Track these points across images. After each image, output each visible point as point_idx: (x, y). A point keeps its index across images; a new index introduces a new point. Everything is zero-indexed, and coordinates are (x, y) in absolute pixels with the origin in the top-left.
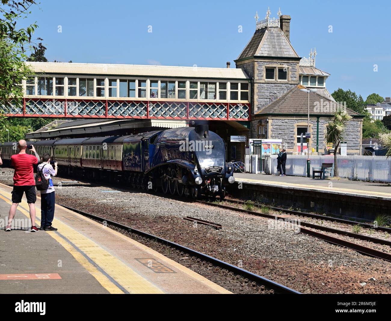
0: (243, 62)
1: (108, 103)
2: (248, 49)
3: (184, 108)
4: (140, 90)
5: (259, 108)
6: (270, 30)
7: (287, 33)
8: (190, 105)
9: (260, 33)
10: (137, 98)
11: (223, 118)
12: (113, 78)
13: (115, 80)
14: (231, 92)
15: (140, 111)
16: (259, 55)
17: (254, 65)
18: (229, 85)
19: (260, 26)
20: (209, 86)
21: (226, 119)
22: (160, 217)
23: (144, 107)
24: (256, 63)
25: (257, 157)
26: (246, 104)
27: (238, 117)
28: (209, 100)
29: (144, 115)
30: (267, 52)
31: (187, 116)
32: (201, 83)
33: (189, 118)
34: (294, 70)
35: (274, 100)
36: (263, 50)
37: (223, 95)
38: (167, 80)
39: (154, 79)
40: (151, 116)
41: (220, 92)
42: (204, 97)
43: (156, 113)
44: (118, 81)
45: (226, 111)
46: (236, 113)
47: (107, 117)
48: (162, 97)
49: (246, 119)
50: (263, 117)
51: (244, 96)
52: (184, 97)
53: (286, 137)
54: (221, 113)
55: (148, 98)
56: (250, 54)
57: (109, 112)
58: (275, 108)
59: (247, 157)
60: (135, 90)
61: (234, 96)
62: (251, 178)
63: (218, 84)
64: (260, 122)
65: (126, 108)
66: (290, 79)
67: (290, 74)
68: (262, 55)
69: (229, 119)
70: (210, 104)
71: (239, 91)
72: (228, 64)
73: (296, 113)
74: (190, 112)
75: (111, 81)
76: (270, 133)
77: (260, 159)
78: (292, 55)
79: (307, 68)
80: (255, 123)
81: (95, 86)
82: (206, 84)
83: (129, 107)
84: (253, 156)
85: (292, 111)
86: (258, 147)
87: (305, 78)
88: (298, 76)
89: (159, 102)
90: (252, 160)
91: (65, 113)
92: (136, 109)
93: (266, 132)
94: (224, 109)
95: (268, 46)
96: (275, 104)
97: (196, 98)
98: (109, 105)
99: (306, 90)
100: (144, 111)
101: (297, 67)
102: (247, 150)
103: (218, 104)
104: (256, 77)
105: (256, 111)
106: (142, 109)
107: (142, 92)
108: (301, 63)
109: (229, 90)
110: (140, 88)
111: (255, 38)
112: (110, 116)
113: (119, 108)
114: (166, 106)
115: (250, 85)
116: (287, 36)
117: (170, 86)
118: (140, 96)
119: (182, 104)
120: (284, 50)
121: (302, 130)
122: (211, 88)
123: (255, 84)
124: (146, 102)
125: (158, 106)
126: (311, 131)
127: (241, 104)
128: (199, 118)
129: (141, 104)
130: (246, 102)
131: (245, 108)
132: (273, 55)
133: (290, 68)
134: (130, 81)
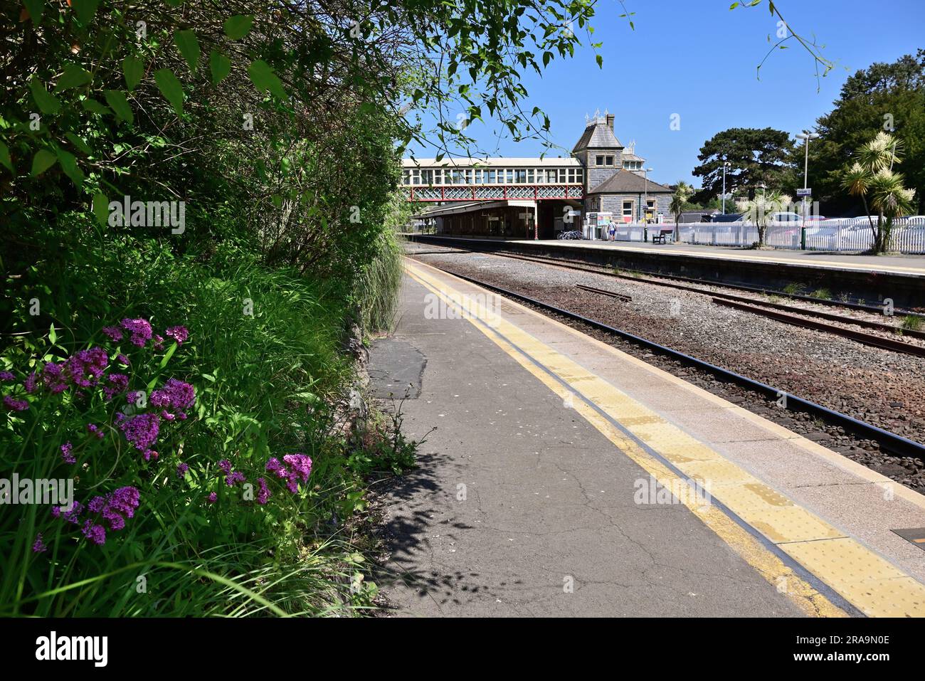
0: (577, 153)
1: (475, 188)
2: (582, 142)
3: (533, 190)
4: (499, 178)
5: (591, 188)
6: (599, 126)
7: (612, 128)
8: (537, 188)
9: (590, 130)
10: (497, 184)
11: (563, 197)
13: (480, 171)
14: (569, 177)
15: (499, 194)
16: (590, 146)
18: (567, 171)
19: (590, 124)
20: (551, 172)
21: (565, 198)
22: (558, 288)
24: (588, 153)
25: (594, 226)
27: (575, 196)
28: (552, 183)
29: (502, 197)
30: (597, 144)
31: (535, 197)
32: (545, 170)
33: (537, 199)
34: (618, 158)
35: (604, 182)
36: (594, 141)
37: (563, 179)
38: (519, 169)
39: (510, 169)
40: (508, 197)
41: (560, 177)
42: (548, 181)
43: (512, 195)
44: (482, 171)
45: (565, 191)
46: (573, 193)
48: (516, 182)
49: (581, 197)
50: (596, 196)
51: (579, 179)
52: (532, 182)
53: (615, 211)
54: (562, 193)
55: (505, 184)
56: (583, 146)
57: (476, 195)
58: (605, 188)
59: (585, 227)
60: (495, 178)
61: (571, 179)
62: (589, 244)
63: (558, 171)
64: (593, 199)
65: (488, 192)
66: (615, 165)
67: (615, 160)
68: (593, 146)
69: (568, 198)
70: (553, 186)
71: (575, 175)
73: (623, 191)
74: (537, 193)
76: (602, 207)
77: (596, 229)
78: (618, 145)
79: (628, 156)
80: (589, 200)
81: (465, 176)
82: (549, 171)
83: (491, 191)
84: (591, 226)
85: (619, 190)
86: (594, 219)
87: (627, 163)
88: (621, 162)
89: (514, 186)
90: (589, 229)
91: (442, 197)
92: (496, 192)
93: (599, 207)
95: (597, 139)
96: (605, 185)
97: (542, 182)
98: (476, 190)
99: (627, 173)
100: (502, 194)
101: (621, 155)
102: (585, 221)
103: (559, 186)
104: (589, 164)
105: (589, 191)
106: (501, 192)
107: (501, 179)
108: (625, 151)
109: (567, 175)
110: (499, 176)
111: (586, 133)
112: (476, 198)
113: (483, 193)
114: (519, 189)
115: (583, 171)
116: (612, 130)
117: (521, 174)
118: (499, 182)
119: (531, 188)
120: (611, 142)
121: (627, 205)
122: (553, 174)
123: (588, 170)
124: (504, 187)
125: (513, 189)
126: (635, 205)
127: (577, 186)
128: (545, 198)
129: (500, 188)
130: (580, 184)
131: (580, 188)
132: (602, 146)
133: (616, 155)
134: (491, 171)
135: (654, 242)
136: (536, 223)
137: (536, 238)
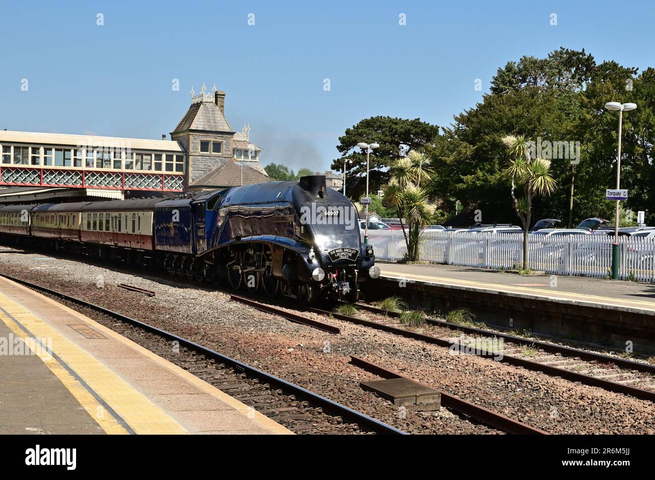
0: (178, 135)
1: (43, 172)
2: (184, 123)
3: (120, 178)
4: (75, 160)
5: (193, 180)
6: (205, 105)
7: (221, 108)
8: (125, 175)
9: (195, 107)
10: (72, 167)
11: (158, 189)
12: (48, 147)
13: (51, 149)
14: (166, 164)
15: (75, 180)
16: (194, 128)
17: (189, 138)
18: (164, 156)
19: (195, 100)
20: (144, 157)
21: (161, 190)
23: (79, 176)
24: (191, 136)
26: (181, 176)
27: (173, 188)
28: (145, 171)
29: (79, 184)
30: (202, 126)
31: (122, 186)
32: (137, 154)
33: (125, 188)
34: (228, 144)
35: (208, 173)
36: (198, 123)
37: (158, 167)
40: (87, 185)
41: (155, 163)
42: (139, 168)
43: (92, 183)
44: (54, 150)
45: (161, 182)
46: (170, 184)
47: (42, 186)
48: (97, 166)
49: (181, 190)
50: (198, 189)
51: (179, 168)
52: (119, 167)
54: (157, 184)
55: (84, 167)
56: (185, 128)
57: (44, 180)
58: (209, 180)
60: (70, 159)
61: (169, 167)
63: (153, 155)
65: (61, 177)
66: (224, 153)
67: (223, 147)
68: (197, 129)
69: (164, 190)
70: (145, 174)
71: (174, 162)
72: (164, 136)
73: (230, 185)
74: (125, 182)
75: (46, 150)
78: (227, 129)
79: (240, 143)
81: (30, 155)
82: (142, 155)
83: (64, 176)
85: (226, 184)
87: (239, 152)
88: (232, 150)
89: (95, 171)
92: (71, 178)
94: (159, 180)
95: (202, 120)
96: (209, 176)
97: (132, 168)
98: (44, 173)
99: (239, 164)
100: (79, 180)
101: (231, 141)
103: (153, 175)
104: (191, 150)
105: (191, 183)
106: (78, 178)
107: (78, 161)
108: (235, 137)
109: (164, 162)
110: (75, 157)
111: (190, 112)
112: (45, 184)
113: (54, 177)
114: (101, 175)
115: (185, 157)
116: (221, 111)
118: (75, 165)
119: (117, 175)
120: (219, 125)
122: (146, 159)
123: (190, 157)
124: (81, 172)
125: (93, 175)
127: (176, 176)
128: (135, 188)
129: (76, 173)
130: (181, 173)
131: (180, 179)
132: (208, 129)
133: (224, 141)
134: (65, 150)
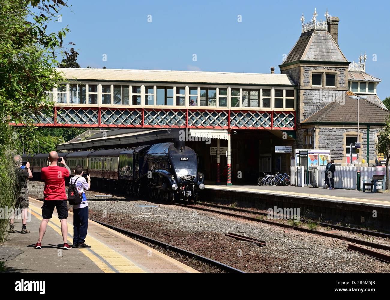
0: (288, 68)
1: (145, 111)
2: (294, 54)
3: (226, 116)
4: (178, 98)
5: (305, 116)
6: (317, 33)
7: (334, 36)
8: (232, 113)
9: (306, 36)
10: (175, 106)
11: (267, 127)
12: (149, 85)
13: (152, 87)
14: (276, 100)
15: (178, 120)
16: (305, 59)
17: (300, 70)
18: (273, 91)
19: (306, 28)
20: (252, 93)
21: (270, 128)
23: (183, 116)
24: (302, 68)
25: (303, 168)
26: (292, 112)
27: (283, 126)
28: (252, 108)
29: (182, 124)
30: (314, 57)
31: (229, 126)
32: (244, 90)
33: (231, 128)
34: (343, 76)
35: (321, 108)
36: (309, 54)
37: (267, 103)
38: (207, 87)
39: (193, 86)
40: (191, 125)
41: (264, 99)
42: (246, 105)
43: (196, 123)
44: (155, 88)
45: (270, 120)
46: (280, 122)
47: (144, 127)
48: (202, 105)
49: (292, 128)
50: (310, 127)
51: (289, 104)
52: (225, 105)
53: (334, 148)
54: (265, 122)
55: (187, 106)
56: (295, 59)
57: (146, 121)
58: (323, 116)
59: (293, 169)
60: (173, 97)
61: (279, 103)
62: (296, 192)
63: (261, 91)
64: (307, 131)
65: (163, 117)
66: (338, 85)
67: (338, 79)
68: (308, 60)
69: (273, 129)
70: (253, 112)
71: (284, 98)
72: (272, 69)
73: (345, 121)
74: (231, 121)
75: (147, 88)
76: (317, 143)
77: (306, 171)
78: (341, 59)
79: (357, 74)
80: (301, 132)
81: (131, 94)
82: (249, 91)
83: (167, 116)
84: (300, 168)
85: (341, 120)
86: (304, 158)
87: (354, 84)
88: (347, 82)
89: (199, 110)
90: (298, 172)
91: (98, 121)
92: (174, 118)
93: (313, 142)
94: (268, 117)
95: (314, 50)
96: (322, 112)
97: (238, 106)
98: (146, 114)
99: (355, 97)
100: (183, 120)
101: (346, 72)
102: (292, 161)
103: (261, 112)
104: (302, 84)
105: (302, 119)
106: (181, 117)
107: (181, 100)
108: (351, 68)
109: (273, 97)
110: (178, 95)
111: (301, 41)
112: (146, 125)
113: (156, 117)
114: (206, 114)
115: (295, 92)
116: (335, 39)
117: (210, 93)
118: (178, 104)
119: (223, 113)
120: (332, 54)
121: (351, 140)
122: (254, 95)
123: (301, 91)
124: (185, 111)
125: (197, 114)
126: (361, 141)
127: (286, 112)
128: (242, 127)
129: (180, 112)
130: (291, 109)
131: (290, 116)
132: (320, 60)
133: (339, 73)
134: (168, 88)
135: (364, 190)
136: (229, 162)
137: (229, 182)
